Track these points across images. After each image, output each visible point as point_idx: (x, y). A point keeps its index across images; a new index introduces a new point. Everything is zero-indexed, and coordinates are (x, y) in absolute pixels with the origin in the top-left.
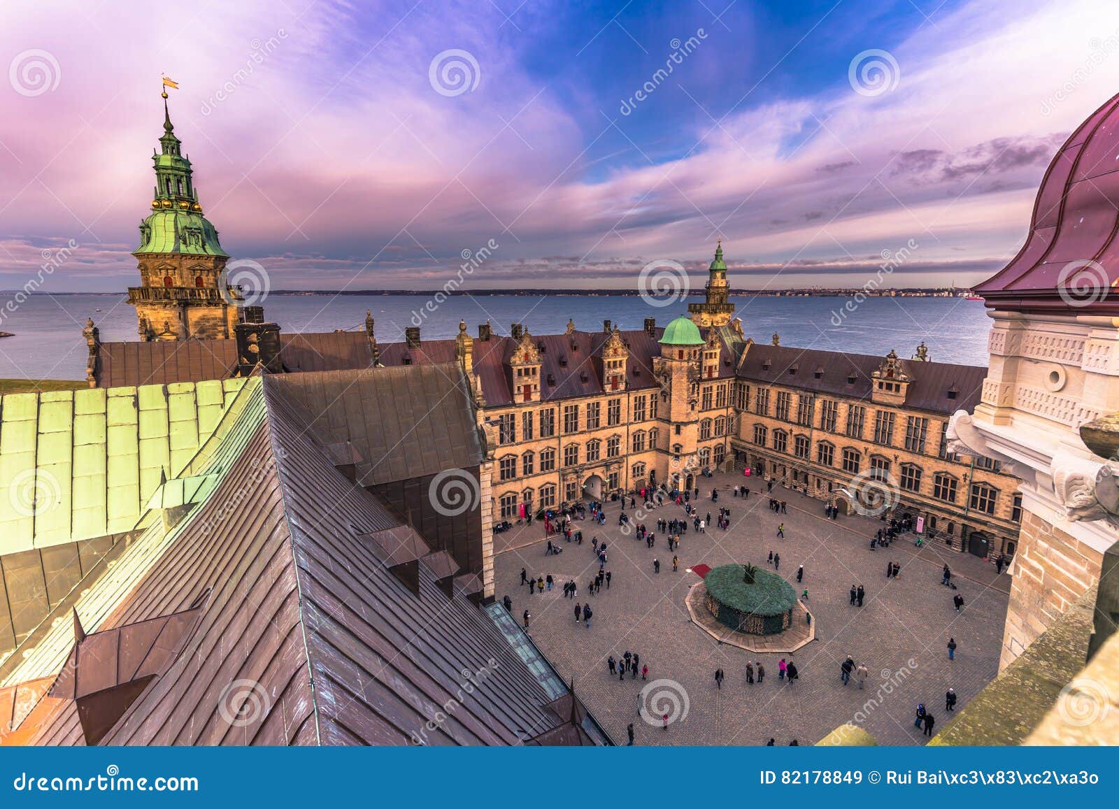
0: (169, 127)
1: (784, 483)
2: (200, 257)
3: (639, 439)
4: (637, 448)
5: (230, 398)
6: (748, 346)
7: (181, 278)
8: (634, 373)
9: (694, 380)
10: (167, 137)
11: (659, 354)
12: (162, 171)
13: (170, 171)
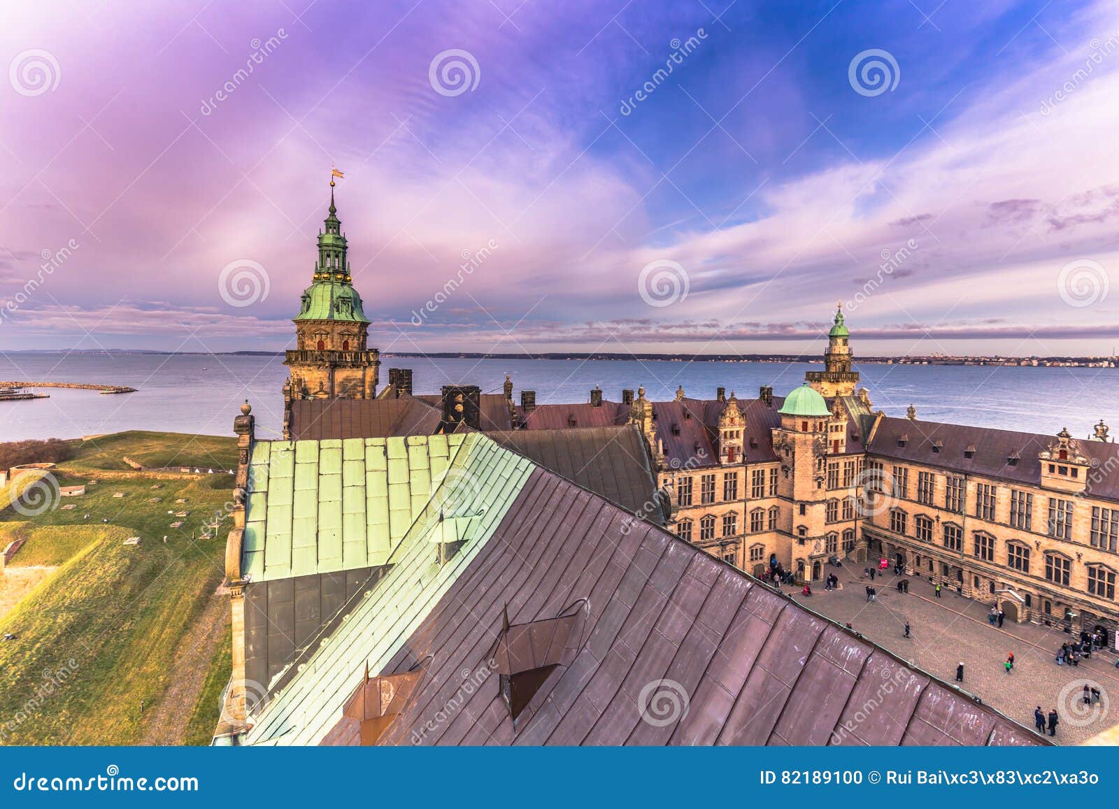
0: (333, 211)
1: (931, 579)
2: (349, 323)
3: (757, 518)
4: (756, 527)
5: (454, 451)
6: (879, 420)
7: (332, 342)
8: (751, 444)
9: (821, 455)
10: (331, 219)
11: (778, 425)
12: (325, 248)
13: (331, 248)
